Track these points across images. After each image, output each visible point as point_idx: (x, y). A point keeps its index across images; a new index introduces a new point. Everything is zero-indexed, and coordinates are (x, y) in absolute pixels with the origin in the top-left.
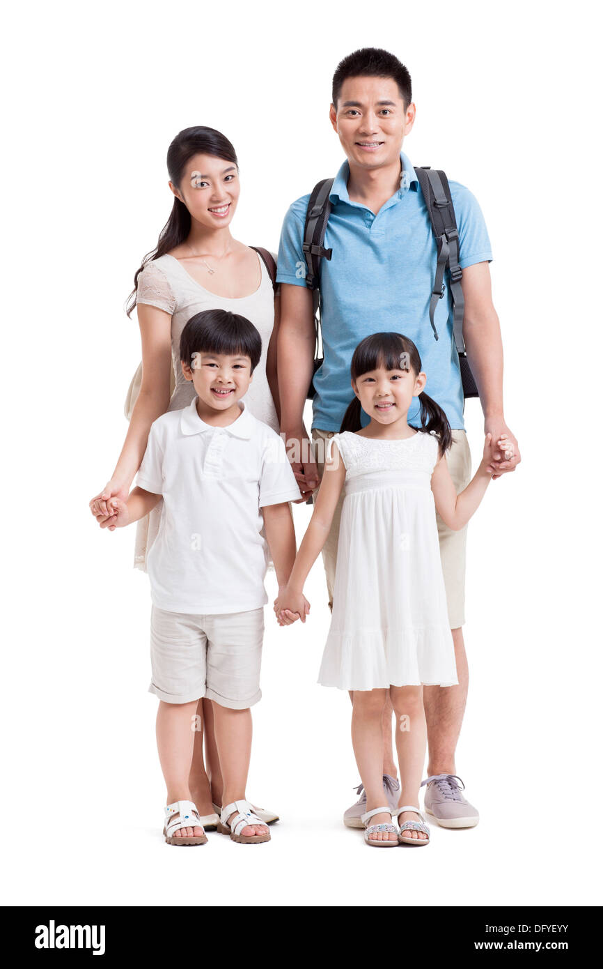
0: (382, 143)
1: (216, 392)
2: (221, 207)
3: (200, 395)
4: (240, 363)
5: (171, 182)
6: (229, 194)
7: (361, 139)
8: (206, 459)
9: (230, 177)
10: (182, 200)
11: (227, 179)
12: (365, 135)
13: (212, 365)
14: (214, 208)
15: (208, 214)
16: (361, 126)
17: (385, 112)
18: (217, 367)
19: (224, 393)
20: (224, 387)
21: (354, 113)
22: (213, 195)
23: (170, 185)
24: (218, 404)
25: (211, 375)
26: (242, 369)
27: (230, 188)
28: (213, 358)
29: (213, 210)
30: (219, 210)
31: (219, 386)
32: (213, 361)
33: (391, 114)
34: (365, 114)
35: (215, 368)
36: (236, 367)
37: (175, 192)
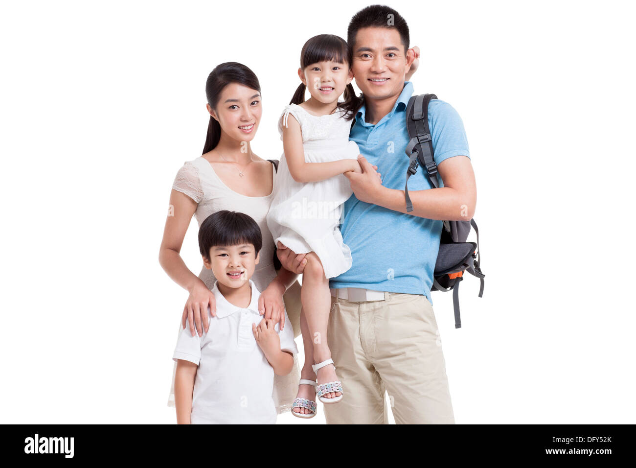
0: (388, 79)
1: (231, 275)
2: (248, 126)
3: (219, 280)
4: (245, 250)
5: (208, 104)
6: (254, 115)
7: (373, 76)
8: (239, 335)
9: (256, 103)
10: (217, 119)
11: (253, 103)
12: (376, 73)
13: (224, 255)
14: (242, 126)
15: (238, 131)
16: (373, 66)
17: (390, 55)
18: (228, 255)
19: (236, 275)
20: (234, 270)
21: (366, 56)
22: (243, 116)
23: (207, 107)
24: (234, 284)
25: (224, 263)
26: (247, 254)
27: (255, 110)
28: (223, 249)
29: (241, 128)
30: (246, 128)
31: (231, 270)
32: (223, 252)
33: (396, 57)
34: (375, 57)
35: (226, 256)
36: (243, 253)
37: (211, 113)
